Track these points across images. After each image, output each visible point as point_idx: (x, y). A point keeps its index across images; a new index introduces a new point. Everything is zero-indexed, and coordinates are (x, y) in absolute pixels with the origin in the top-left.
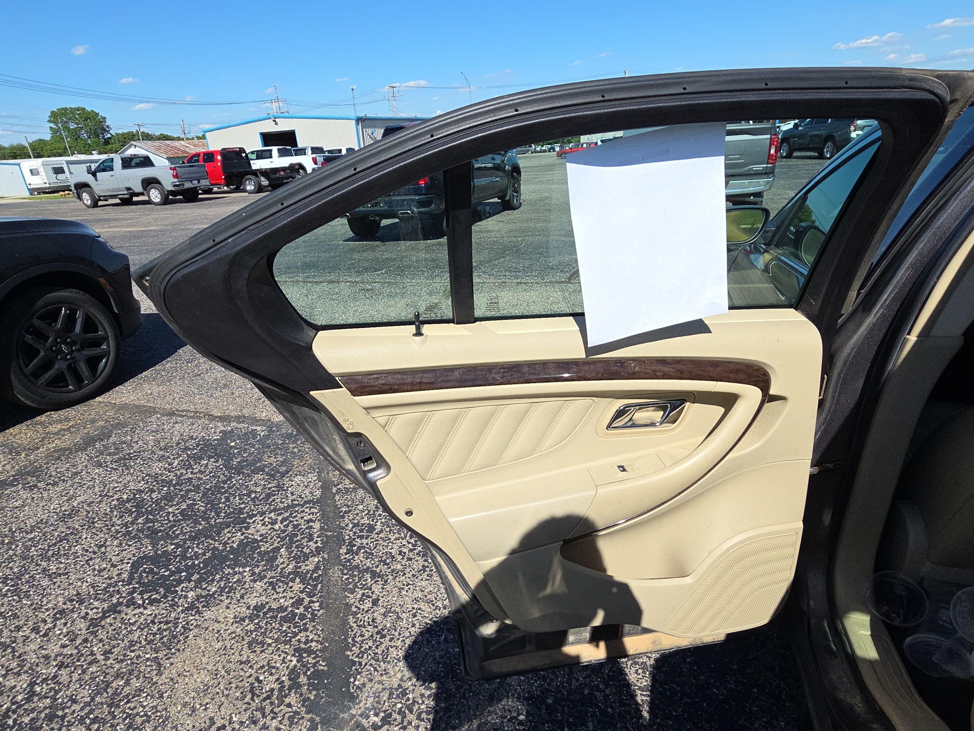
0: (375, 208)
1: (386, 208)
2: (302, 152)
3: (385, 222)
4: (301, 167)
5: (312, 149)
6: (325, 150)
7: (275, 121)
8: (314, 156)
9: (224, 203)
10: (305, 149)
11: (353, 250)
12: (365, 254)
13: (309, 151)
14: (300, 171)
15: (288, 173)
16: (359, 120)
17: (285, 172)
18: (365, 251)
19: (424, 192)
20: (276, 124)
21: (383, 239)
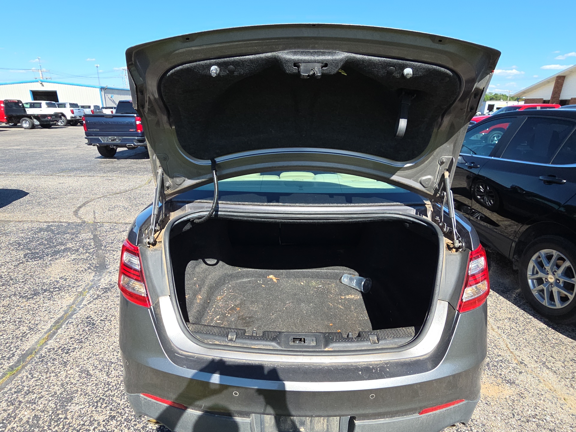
0: (113, 142)
1: (119, 142)
2: (63, 105)
3: (119, 150)
4: (63, 115)
5: (70, 104)
6: (79, 105)
7: (42, 84)
8: (72, 109)
9: (7, 134)
10: (65, 104)
11: (101, 162)
12: (108, 165)
13: (68, 106)
14: (62, 117)
15: (54, 118)
16: (102, 89)
17: (51, 117)
18: (107, 163)
19: (140, 135)
20: (43, 86)
21: (118, 158)
